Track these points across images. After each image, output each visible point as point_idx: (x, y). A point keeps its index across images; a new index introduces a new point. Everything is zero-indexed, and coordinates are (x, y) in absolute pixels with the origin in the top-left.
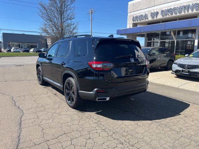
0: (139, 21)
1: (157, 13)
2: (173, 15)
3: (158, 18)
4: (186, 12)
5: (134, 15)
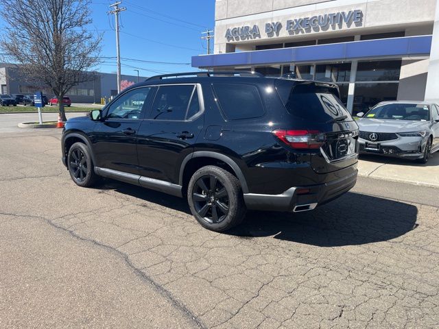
0: (240, 40)
1: (279, 26)
2: (310, 31)
3: (280, 36)
4: (337, 29)
5: (230, 25)
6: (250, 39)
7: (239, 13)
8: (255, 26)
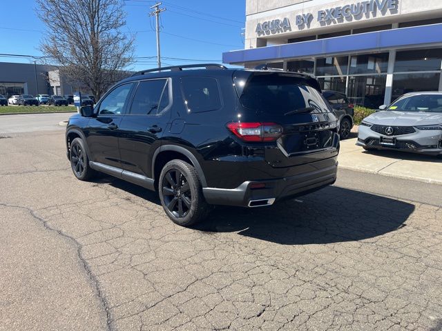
0: (271, 34)
1: (310, 18)
2: (343, 21)
3: (311, 28)
4: (371, 17)
5: (260, 19)
6: (280, 33)
7: (270, 6)
8: (285, 19)
